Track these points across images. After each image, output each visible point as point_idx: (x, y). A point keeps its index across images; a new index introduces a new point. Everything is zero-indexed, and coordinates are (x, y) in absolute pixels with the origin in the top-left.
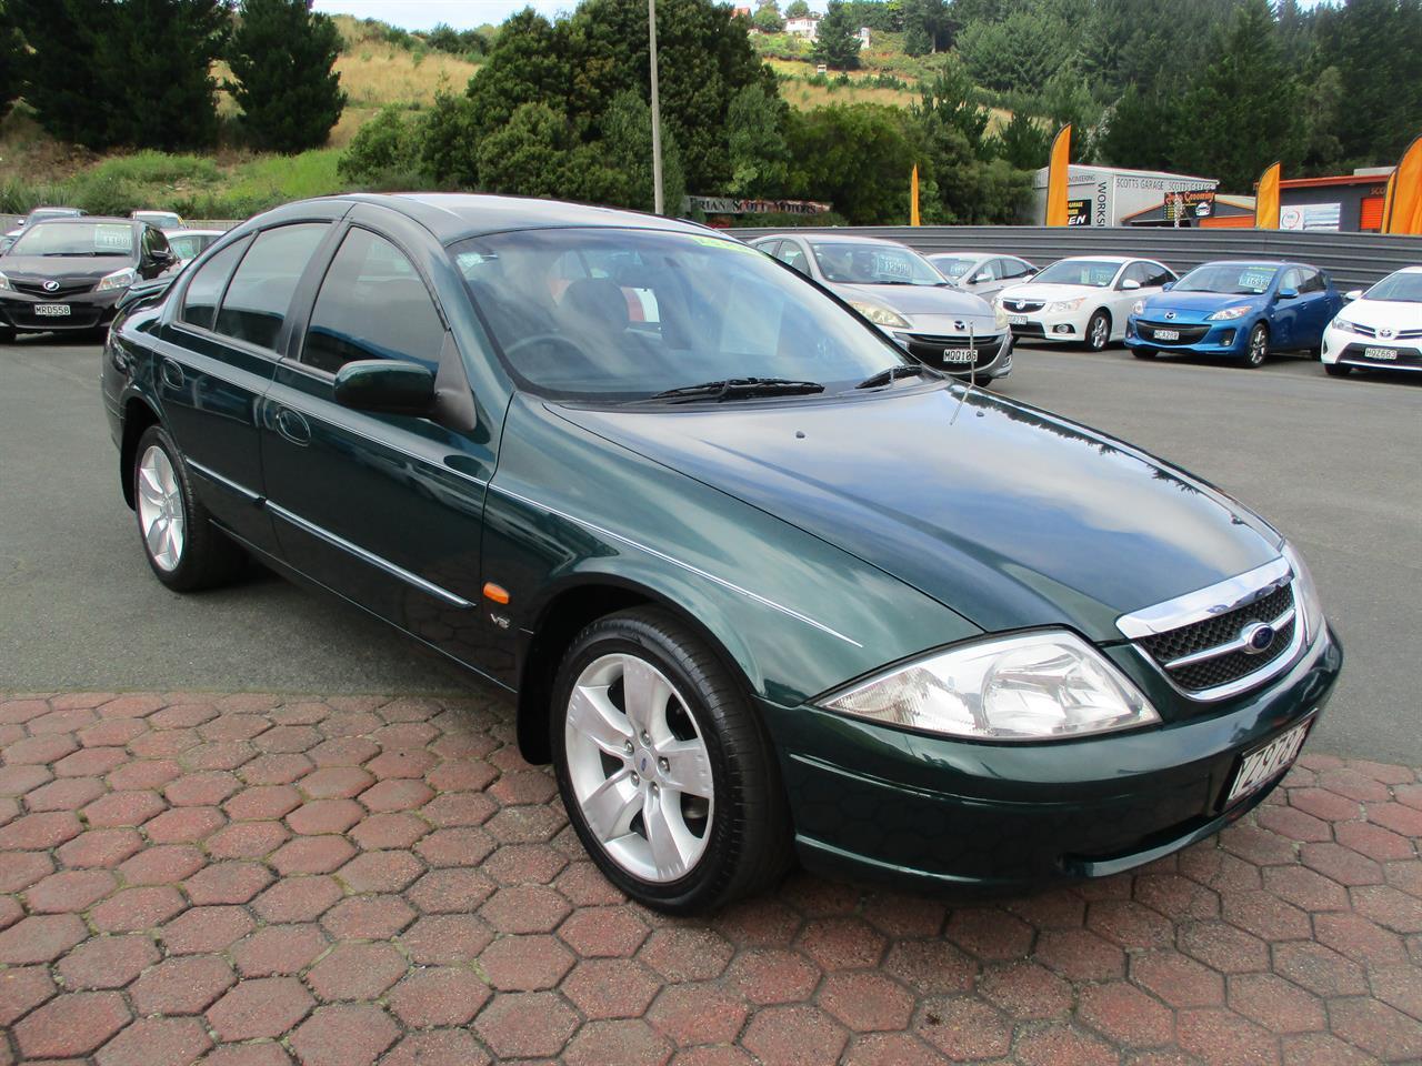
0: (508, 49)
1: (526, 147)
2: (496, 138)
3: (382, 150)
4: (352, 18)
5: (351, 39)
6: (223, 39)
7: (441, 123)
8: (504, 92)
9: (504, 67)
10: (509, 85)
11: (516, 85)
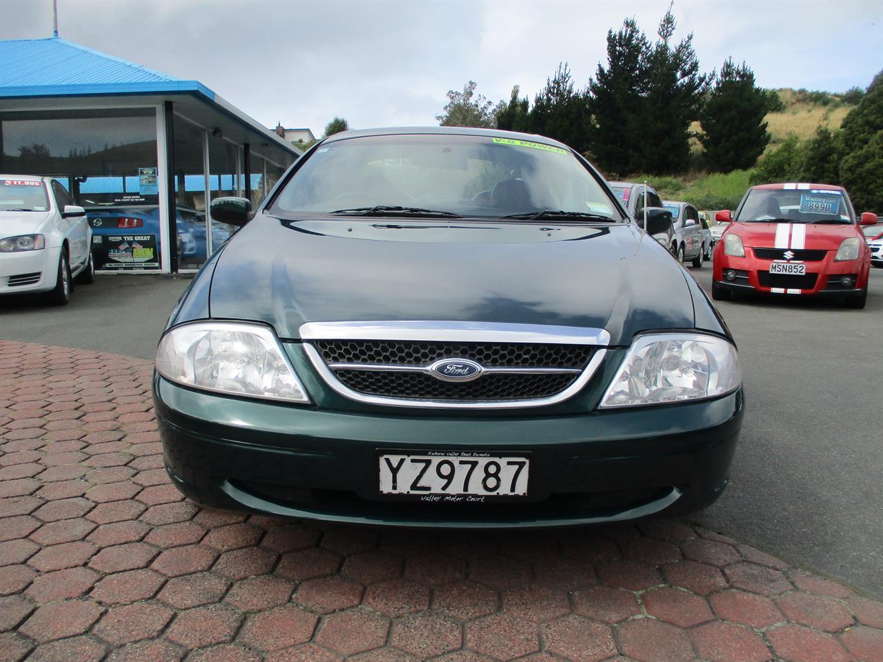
0: (874, 95)
1: (877, 159)
2: (856, 153)
3: (780, 167)
4: (791, 89)
5: (787, 102)
6: (699, 109)
7: (819, 147)
8: (867, 123)
9: (870, 107)
10: (872, 118)
11: (878, 118)
